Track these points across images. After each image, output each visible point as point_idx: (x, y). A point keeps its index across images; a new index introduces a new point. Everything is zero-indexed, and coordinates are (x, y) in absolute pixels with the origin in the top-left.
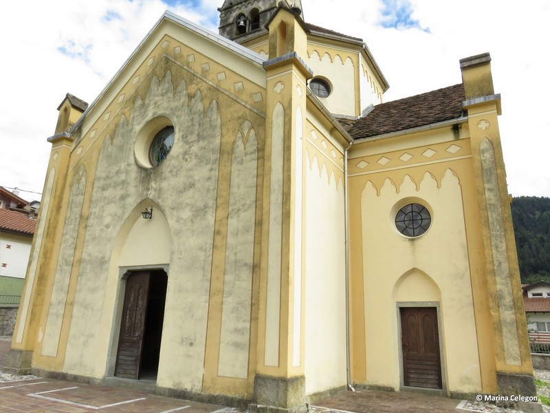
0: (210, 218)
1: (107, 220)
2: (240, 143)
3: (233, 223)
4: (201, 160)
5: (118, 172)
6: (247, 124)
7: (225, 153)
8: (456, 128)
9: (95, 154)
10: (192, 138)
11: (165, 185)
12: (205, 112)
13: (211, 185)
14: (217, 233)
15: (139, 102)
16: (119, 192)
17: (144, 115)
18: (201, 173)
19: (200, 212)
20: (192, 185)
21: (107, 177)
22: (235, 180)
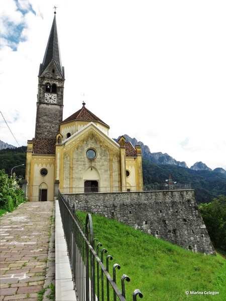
0: (109, 172)
1: (80, 169)
2: (114, 159)
3: (114, 174)
4: (105, 161)
5: (81, 158)
6: (115, 156)
7: (111, 160)
8: (135, 158)
9: (72, 152)
10: (103, 155)
11: (96, 164)
12: (105, 151)
13: (108, 166)
14: (110, 175)
15: (85, 142)
16: (83, 163)
17: (88, 146)
18: (105, 163)
19: (106, 171)
20: (103, 165)
21: (77, 159)
22: (113, 166)
